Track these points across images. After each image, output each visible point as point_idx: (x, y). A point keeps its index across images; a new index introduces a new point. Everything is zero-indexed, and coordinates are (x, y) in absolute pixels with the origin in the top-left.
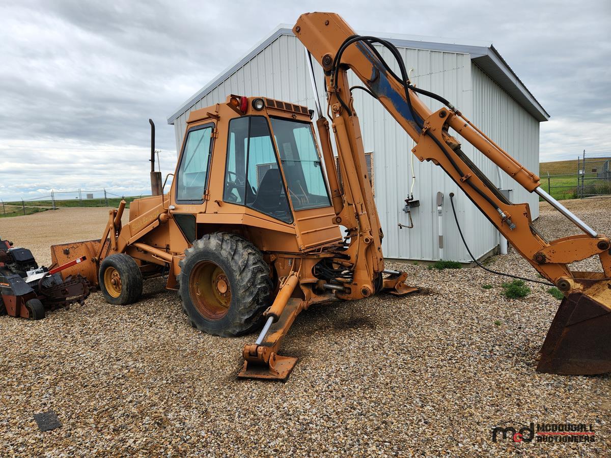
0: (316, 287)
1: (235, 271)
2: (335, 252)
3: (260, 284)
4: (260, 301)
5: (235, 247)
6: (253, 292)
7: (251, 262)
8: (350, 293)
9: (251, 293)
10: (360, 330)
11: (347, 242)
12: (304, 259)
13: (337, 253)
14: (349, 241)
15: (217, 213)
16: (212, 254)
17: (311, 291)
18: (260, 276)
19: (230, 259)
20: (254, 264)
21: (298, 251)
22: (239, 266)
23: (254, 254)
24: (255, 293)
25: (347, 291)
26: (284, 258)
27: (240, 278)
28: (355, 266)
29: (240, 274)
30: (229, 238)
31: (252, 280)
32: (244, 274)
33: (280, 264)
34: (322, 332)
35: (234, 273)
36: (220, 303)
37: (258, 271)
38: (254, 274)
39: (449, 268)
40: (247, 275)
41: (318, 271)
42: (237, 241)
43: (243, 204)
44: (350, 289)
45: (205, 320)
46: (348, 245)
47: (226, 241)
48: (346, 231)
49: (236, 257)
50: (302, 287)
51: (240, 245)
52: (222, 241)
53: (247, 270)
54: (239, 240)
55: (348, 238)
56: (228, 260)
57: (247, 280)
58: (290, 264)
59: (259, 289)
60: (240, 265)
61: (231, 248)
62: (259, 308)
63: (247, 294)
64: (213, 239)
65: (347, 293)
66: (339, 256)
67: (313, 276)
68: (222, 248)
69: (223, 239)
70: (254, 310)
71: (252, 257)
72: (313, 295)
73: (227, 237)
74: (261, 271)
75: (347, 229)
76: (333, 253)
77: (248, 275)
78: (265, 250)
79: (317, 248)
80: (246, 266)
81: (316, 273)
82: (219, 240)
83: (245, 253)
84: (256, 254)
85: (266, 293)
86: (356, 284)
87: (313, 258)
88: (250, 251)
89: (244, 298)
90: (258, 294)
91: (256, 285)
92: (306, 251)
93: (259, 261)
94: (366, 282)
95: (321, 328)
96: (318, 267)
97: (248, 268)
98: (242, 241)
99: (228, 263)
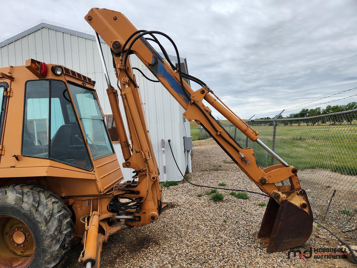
0: (110, 220)
1: (39, 222)
2: (125, 189)
3: (65, 230)
4: (66, 246)
5: (38, 199)
6: (59, 239)
7: (56, 211)
8: (140, 220)
9: (58, 241)
10: (151, 249)
11: (135, 181)
12: (101, 199)
13: (128, 190)
14: (137, 180)
15: (14, 167)
16: (11, 208)
17: (107, 224)
18: (65, 222)
19: (34, 211)
20: (59, 212)
21: (97, 194)
22: (45, 217)
23: (57, 202)
24: (62, 239)
25: (137, 219)
26: (82, 200)
27: (46, 228)
28: (146, 199)
29: (47, 224)
30: (29, 190)
31: (59, 228)
32: (50, 224)
33: (78, 206)
34: (122, 258)
35: (39, 225)
36: (15, 254)
37: (63, 218)
38: (60, 221)
39: (172, 185)
40: (53, 224)
41: (111, 207)
42: (39, 192)
43: (47, 157)
44: (140, 217)
46: (136, 182)
47: (26, 194)
48: (134, 172)
49: (40, 209)
50: (102, 224)
51: (42, 196)
52: (22, 194)
53: (53, 219)
54: (40, 191)
55: (136, 178)
56: (31, 213)
57: (53, 229)
58: (87, 204)
59: (66, 235)
60: (46, 215)
61: (34, 200)
62: (65, 253)
63: (54, 242)
64: (11, 193)
65: (137, 221)
66: (128, 192)
67: (108, 212)
68: (23, 201)
69: (23, 192)
70: (60, 256)
71: (56, 206)
72: (108, 227)
73: (26, 190)
74: (65, 217)
75: (134, 170)
76: (124, 190)
77: (54, 224)
78: (63, 195)
79: (111, 187)
80: (52, 215)
81: (110, 208)
82: (19, 193)
83: (50, 203)
84: (59, 202)
85: (70, 236)
86: (145, 213)
87: (109, 196)
88: (54, 200)
89: (50, 247)
90: (65, 240)
91: (62, 232)
92: (104, 192)
93: (63, 208)
94: (153, 210)
95: (119, 255)
96: (112, 203)
97: (53, 216)
98: (43, 192)
99: (31, 216)
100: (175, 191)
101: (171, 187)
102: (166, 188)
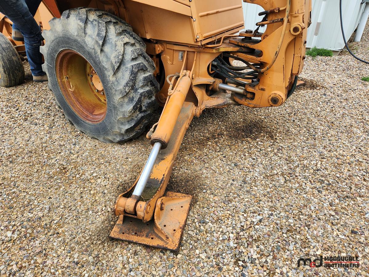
0: (210, 88)
1: (106, 69)
2: (240, 44)
3: (142, 87)
4: (144, 108)
5: (103, 34)
6: (133, 98)
7: (128, 57)
8: (252, 99)
9: (132, 100)
11: (259, 31)
12: (199, 52)
13: (244, 47)
14: (262, 30)
17: (204, 92)
18: (142, 76)
19: (99, 51)
20: (133, 59)
21: (193, 43)
22: (112, 63)
23: (133, 45)
24: (136, 99)
25: (249, 96)
26: (174, 50)
27: (114, 79)
28: (270, 68)
29: (115, 74)
30: (96, 18)
31: (131, 83)
32: (120, 74)
33: (168, 57)
35: (106, 72)
37: (138, 71)
38: (134, 75)
40: (123, 75)
41: (214, 68)
42: (108, 23)
44: (253, 94)
45: (81, 120)
46: (260, 35)
47: (92, 22)
48: (260, 14)
49: (107, 48)
50: (195, 90)
51: (112, 30)
52: (86, 21)
53: (123, 68)
54: (110, 22)
55: (263, 25)
56: (96, 53)
57: (123, 82)
58: (180, 57)
59: (141, 94)
60: (114, 61)
61: (98, 35)
62: (142, 118)
63: (126, 100)
64: (75, 18)
65: (248, 98)
66: (244, 50)
67: (208, 75)
68: (85, 33)
69: (87, 18)
70: (136, 119)
71: (129, 49)
72: (206, 97)
73: (93, 16)
74: (143, 69)
75: (263, 11)
76: (238, 46)
77: (125, 76)
78: (148, 37)
79: (218, 37)
80: (121, 63)
81: (212, 70)
82: (81, 20)
83: (120, 44)
84: (136, 44)
85: (150, 98)
86: (263, 90)
87: (211, 51)
88: (126, 40)
89: (122, 105)
90: (140, 101)
91: (137, 90)
92: (204, 43)
93: (141, 55)
94: (278, 88)
96: (215, 63)
97: (124, 65)
98: (115, 23)
99: (96, 57)
100: (324, 64)
101: (319, 58)
102: (310, 58)
